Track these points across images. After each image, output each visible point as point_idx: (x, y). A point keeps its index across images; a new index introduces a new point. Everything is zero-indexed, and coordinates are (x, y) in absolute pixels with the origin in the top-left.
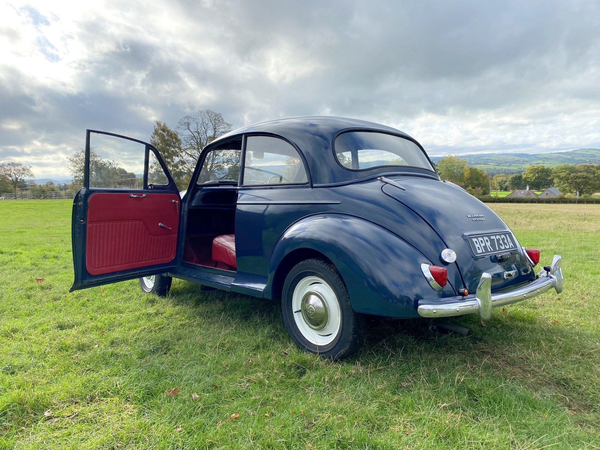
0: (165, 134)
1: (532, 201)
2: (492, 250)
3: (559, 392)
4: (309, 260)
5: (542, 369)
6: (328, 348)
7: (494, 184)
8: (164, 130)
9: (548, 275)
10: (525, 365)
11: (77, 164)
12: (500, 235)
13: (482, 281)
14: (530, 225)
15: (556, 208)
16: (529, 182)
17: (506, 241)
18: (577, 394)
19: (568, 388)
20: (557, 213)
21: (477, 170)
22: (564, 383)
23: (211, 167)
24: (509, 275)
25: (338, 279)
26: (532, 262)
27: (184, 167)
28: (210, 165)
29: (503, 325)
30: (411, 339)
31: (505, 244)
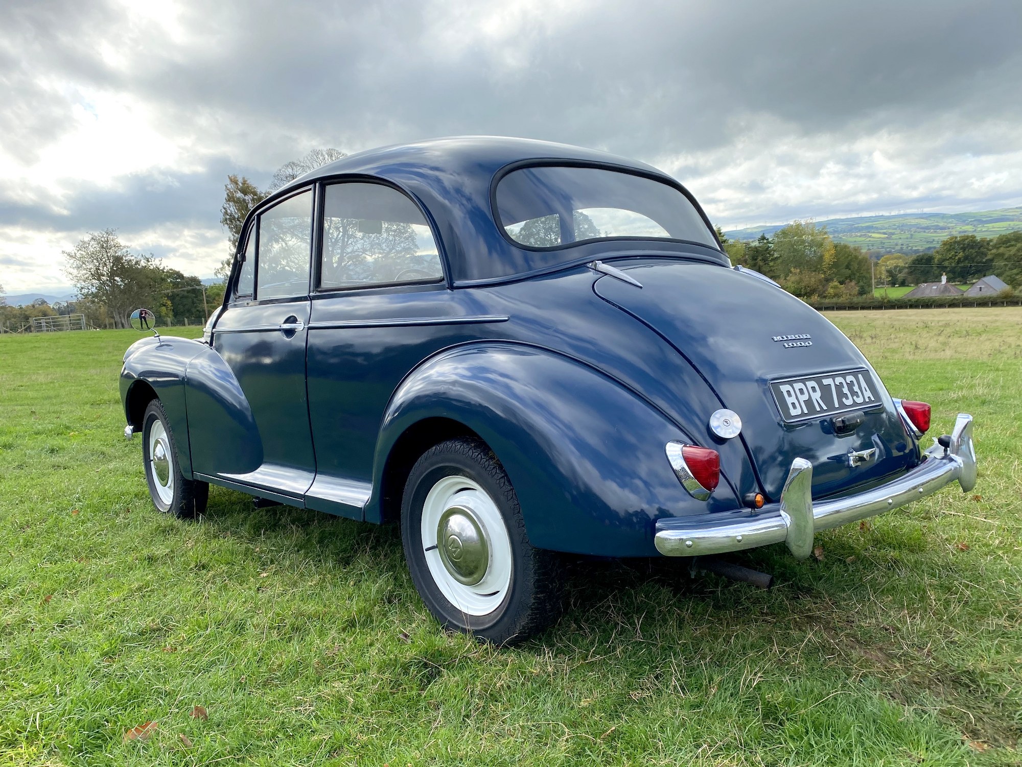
0: (248, 198)
1: (953, 304)
2: (825, 408)
3: (956, 699)
4: (448, 443)
5: (926, 650)
6: (489, 622)
7: (881, 273)
8: (245, 192)
9: (946, 455)
10: (892, 644)
11: (83, 263)
12: (844, 376)
13: (791, 475)
14: (944, 350)
15: (996, 315)
16: (946, 267)
17: (856, 388)
18: (993, 704)
19: (976, 691)
20: (998, 324)
21: (849, 247)
22: (967, 681)
23: (341, 260)
24: (861, 459)
25: (503, 480)
26: (915, 429)
27: (291, 261)
28: (338, 256)
29: (858, 558)
30: (665, 593)
31: (854, 393)
